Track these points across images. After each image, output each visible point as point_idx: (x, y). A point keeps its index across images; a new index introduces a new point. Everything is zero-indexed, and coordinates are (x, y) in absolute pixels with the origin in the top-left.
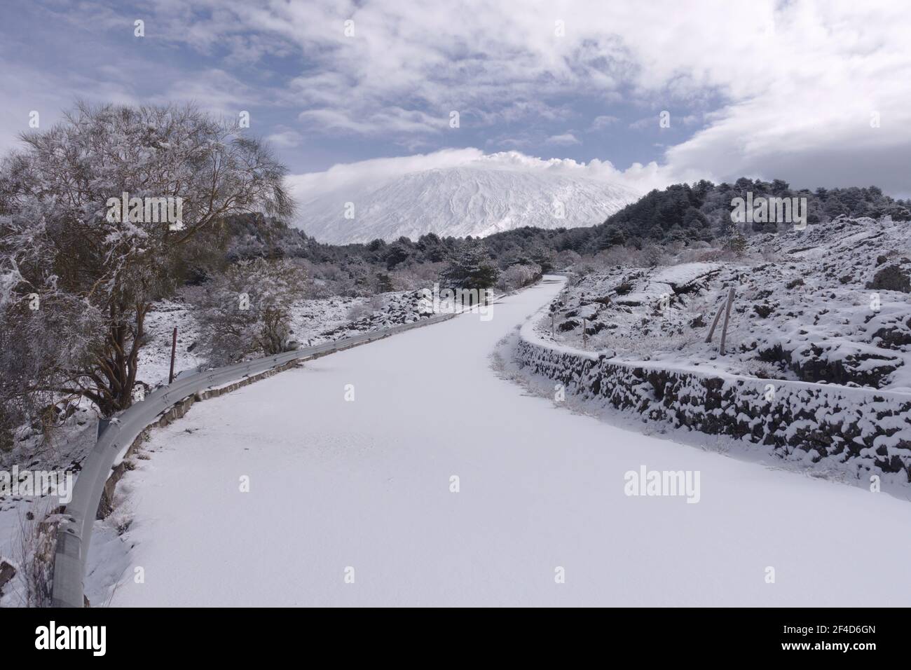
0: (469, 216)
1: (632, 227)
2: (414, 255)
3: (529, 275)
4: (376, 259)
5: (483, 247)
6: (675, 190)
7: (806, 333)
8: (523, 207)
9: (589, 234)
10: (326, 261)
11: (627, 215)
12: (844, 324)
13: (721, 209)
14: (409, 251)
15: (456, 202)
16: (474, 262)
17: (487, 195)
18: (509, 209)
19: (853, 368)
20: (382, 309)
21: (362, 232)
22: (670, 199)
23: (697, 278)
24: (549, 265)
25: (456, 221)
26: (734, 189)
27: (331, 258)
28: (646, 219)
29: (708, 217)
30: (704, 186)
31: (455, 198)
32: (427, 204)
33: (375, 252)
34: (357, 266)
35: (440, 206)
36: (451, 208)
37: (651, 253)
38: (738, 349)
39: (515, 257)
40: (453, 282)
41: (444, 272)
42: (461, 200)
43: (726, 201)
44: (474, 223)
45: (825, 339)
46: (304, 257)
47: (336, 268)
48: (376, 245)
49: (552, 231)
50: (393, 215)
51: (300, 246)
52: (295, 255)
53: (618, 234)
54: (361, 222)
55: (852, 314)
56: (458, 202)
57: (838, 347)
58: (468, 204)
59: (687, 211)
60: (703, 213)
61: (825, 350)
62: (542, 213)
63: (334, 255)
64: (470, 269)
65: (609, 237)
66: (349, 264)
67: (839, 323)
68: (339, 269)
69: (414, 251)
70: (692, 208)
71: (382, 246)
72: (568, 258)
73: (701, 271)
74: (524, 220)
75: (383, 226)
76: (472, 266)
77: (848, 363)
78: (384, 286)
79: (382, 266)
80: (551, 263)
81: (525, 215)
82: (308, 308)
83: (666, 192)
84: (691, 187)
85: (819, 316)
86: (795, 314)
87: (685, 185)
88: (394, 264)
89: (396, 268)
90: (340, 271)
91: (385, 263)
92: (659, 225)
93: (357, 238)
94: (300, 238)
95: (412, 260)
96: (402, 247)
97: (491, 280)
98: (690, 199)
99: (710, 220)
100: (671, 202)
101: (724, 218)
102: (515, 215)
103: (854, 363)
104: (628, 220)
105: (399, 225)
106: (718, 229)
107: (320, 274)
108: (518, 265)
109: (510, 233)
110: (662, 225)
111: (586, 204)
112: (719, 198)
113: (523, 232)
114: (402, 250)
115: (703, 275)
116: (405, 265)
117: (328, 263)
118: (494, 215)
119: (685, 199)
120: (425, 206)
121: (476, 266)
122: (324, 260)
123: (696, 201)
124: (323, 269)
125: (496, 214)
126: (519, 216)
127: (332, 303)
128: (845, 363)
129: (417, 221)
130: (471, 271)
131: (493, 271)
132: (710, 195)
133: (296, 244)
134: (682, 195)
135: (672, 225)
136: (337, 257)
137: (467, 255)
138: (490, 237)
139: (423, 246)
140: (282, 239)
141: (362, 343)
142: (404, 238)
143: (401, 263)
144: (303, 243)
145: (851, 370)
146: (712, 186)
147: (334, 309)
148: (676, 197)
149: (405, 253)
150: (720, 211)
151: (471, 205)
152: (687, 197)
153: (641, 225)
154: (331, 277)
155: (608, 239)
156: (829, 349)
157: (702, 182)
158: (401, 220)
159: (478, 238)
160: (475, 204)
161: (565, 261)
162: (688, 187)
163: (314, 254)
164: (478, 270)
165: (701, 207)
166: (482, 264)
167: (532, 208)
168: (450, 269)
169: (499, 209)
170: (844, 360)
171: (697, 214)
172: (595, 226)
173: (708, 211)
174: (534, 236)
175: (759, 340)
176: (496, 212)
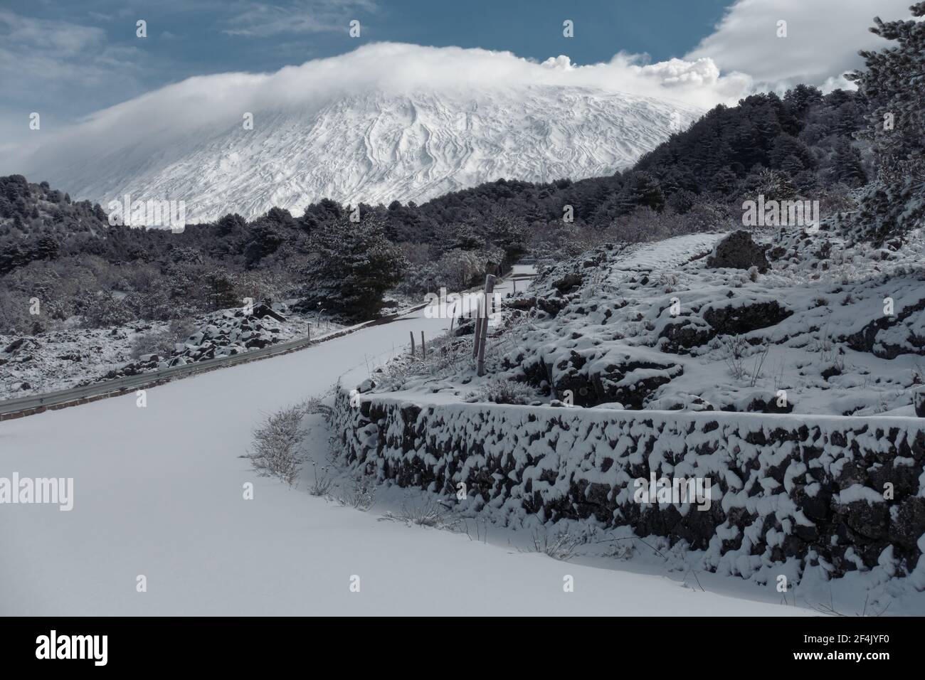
0: (401, 163)
1: (680, 174)
2: (294, 239)
3: (477, 267)
4: (226, 249)
5: (375, 222)
6: (753, 103)
7: (580, 335)
8: (496, 146)
9: (607, 189)
10: (136, 258)
11: (674, 152)
12: (633, 320)
13: (835, 136)
14: (283, 233)
15: (376, 141)
16: (359, 249)
17: (431, 127)
18: (472, 150)
19: (613, 383)
20: (193, 338)
21: (208, 203)
22: (747, 121)
23: (693, 259)
24: (520, 247)
25: (377, 175)
26: (856, 99)
27: (145, 252)
28: (705, 157)
29: (813, 150)
30: (805, 95)
31: (374, 134)
32: (324, 147)
33: (226, 237)
34: (190, 265)
35: (348, 150)
36: (368, 152)
37: (701, 218)
38: (498, 367)
39: (454, 236)
40: (324, 285)
41: (308, 268)
42: (385, 138)
43: (841, 120)
44: (411, 177)
45: (597, 344)
46: (98, 254)
47: (151, 271)
48: (229, 224)
49: (546, 186)
50: (264, 169)
51: (94, 233)
52: (82, 250)
53: (651, 188)
54: (205, 184)
55: (651, 305)
56: (380, 142)
57: (604, 354)
58: (397, 144)
59: (775, 141)
60: (804, 143)
61: (587, 359)
62: (532, 156)
63: (151, 247)
64: (352, 261)
65: (637, 193)
66: (176, 262)
67: (627, 320)
68: (158, 271)
69: (293, 233)
70: (784, 136)
71: (238, 226)
72: (559, 234)
73: (701, 247)
74: (500, 169)
75: (245, 190)
76: (355, 256)
77: (607, 377)
78: (221, 298)
79: (237, 263)
80: (522, 244)
81: (500, 159)
82: (72, 344)
83: (739, 108)
84: (782, 98)
85: (613, 310)
86: (586, 311)
87: (772, 95)
88: (257, 259)
89: (262, 264)
90: (159, 276)
91: (243, 258)
92: (729, 167)
93: (200, 213)
94: (95, 218)
95: (290, 250)
96: (272, 226)
97: (390, 279)
98: (781, 119)
99: (816, 156)
100: (747, 127)
101: (839, 150)
102: (483, 161)
103: (617, 375)
104: (675, 162)
105: (275, 186)
106: (831, 170)
107: (125, 282)
108: (459, 249)
109: (471, 192)
110: (734, 168)
111: (609, 134)
112: (831, 117)
113: (494, 190)
114: (271, 233)
115: (703, 255)
116: (277, 260)
117: (140, 261)
118: (445, 162)
119: (772, 119)
120: (320, 151)
121: (363, 256)
122: (133, 257)
123: (792, 122)
124: (129, 272)
125: (448, 161)
126: (490, 163)
127: (115, 332)
128: (604, 376)
129: (307, 178)
130: (355, 264)
131: (394, 263)
132: (816, 111)
133: (86, 230)
134: (766, 113)
135: (751, 166)
136: (158, 250)
137: (347, 237)
138: (434, 201)
139: (313, 224)
140: (61, 221)
141: (106, 396)
142: (279, 210)
143: (271, 256)
144: (101, 227)
145: (609, 385)
146: (819, 95)
147: (120, 342)
148: (756, 118)
149: (276, 237)
150: (834, 139)
151: (403, 146)
152: (775, 117)
153: (698, 169)
154: (142, 285)
155: (635, 196)
156: (592, 357)
157: (801, 88)
158: (279, 178)
159: (411, 204)
160: (410, 143)
161: (555, 240)
162: (777, 99)
163: (115, 245)
164: (366, 262)
165: (801, 134)
166: (372, 251)
167: (514, 146)
168: (319, 263)
169: (455, 152)
170: (603, 372)
171: (793, 145)
172: (617, 173)
173: (813, 140)
174: (513, 196)
175: (528, 350)
176: (449, 156)
